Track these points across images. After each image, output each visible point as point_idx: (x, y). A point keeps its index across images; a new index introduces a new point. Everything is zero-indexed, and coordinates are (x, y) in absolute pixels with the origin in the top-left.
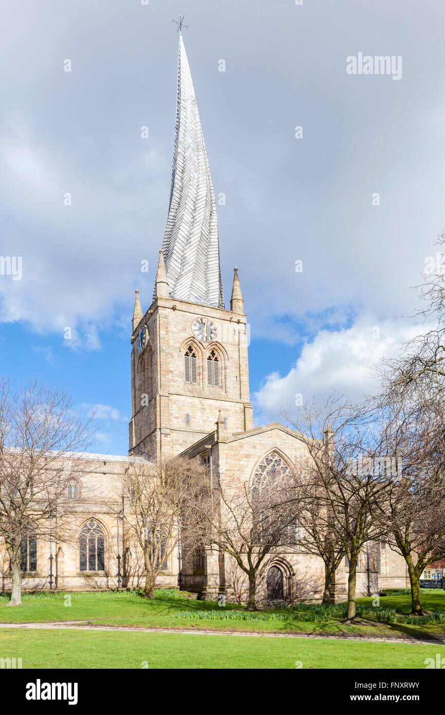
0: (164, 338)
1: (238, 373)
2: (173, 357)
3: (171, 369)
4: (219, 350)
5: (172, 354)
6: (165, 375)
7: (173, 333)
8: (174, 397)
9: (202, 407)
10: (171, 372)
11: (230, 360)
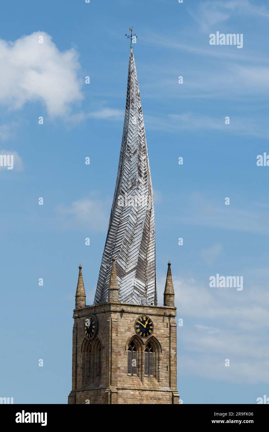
0: (114, 339)
1: (168, 363)
2: (120, 355)
3: (119, 366)
4: (154, 343)
5: (120, 352)
6: (114, 372)
7: (121, 333)
8: (120, 391)
9: (140, 398)
10: (119, 368)
11: (163, 351)
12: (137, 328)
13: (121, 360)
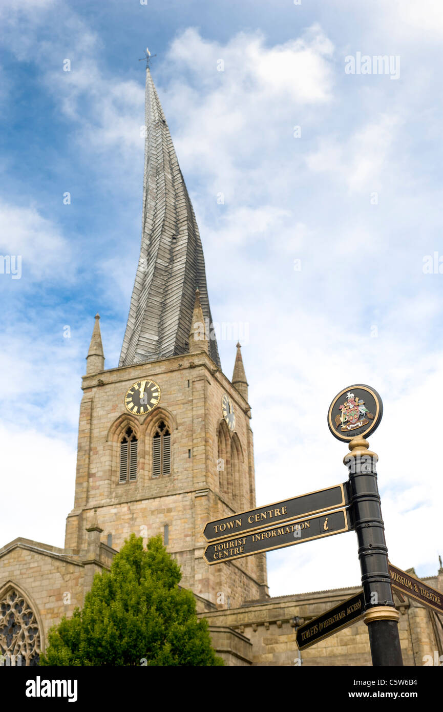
1: (191, 443)
5: (96, 448)
7: (100, 418)
11: (180, 427)
12: (128, 403)
13: (98, 461)
